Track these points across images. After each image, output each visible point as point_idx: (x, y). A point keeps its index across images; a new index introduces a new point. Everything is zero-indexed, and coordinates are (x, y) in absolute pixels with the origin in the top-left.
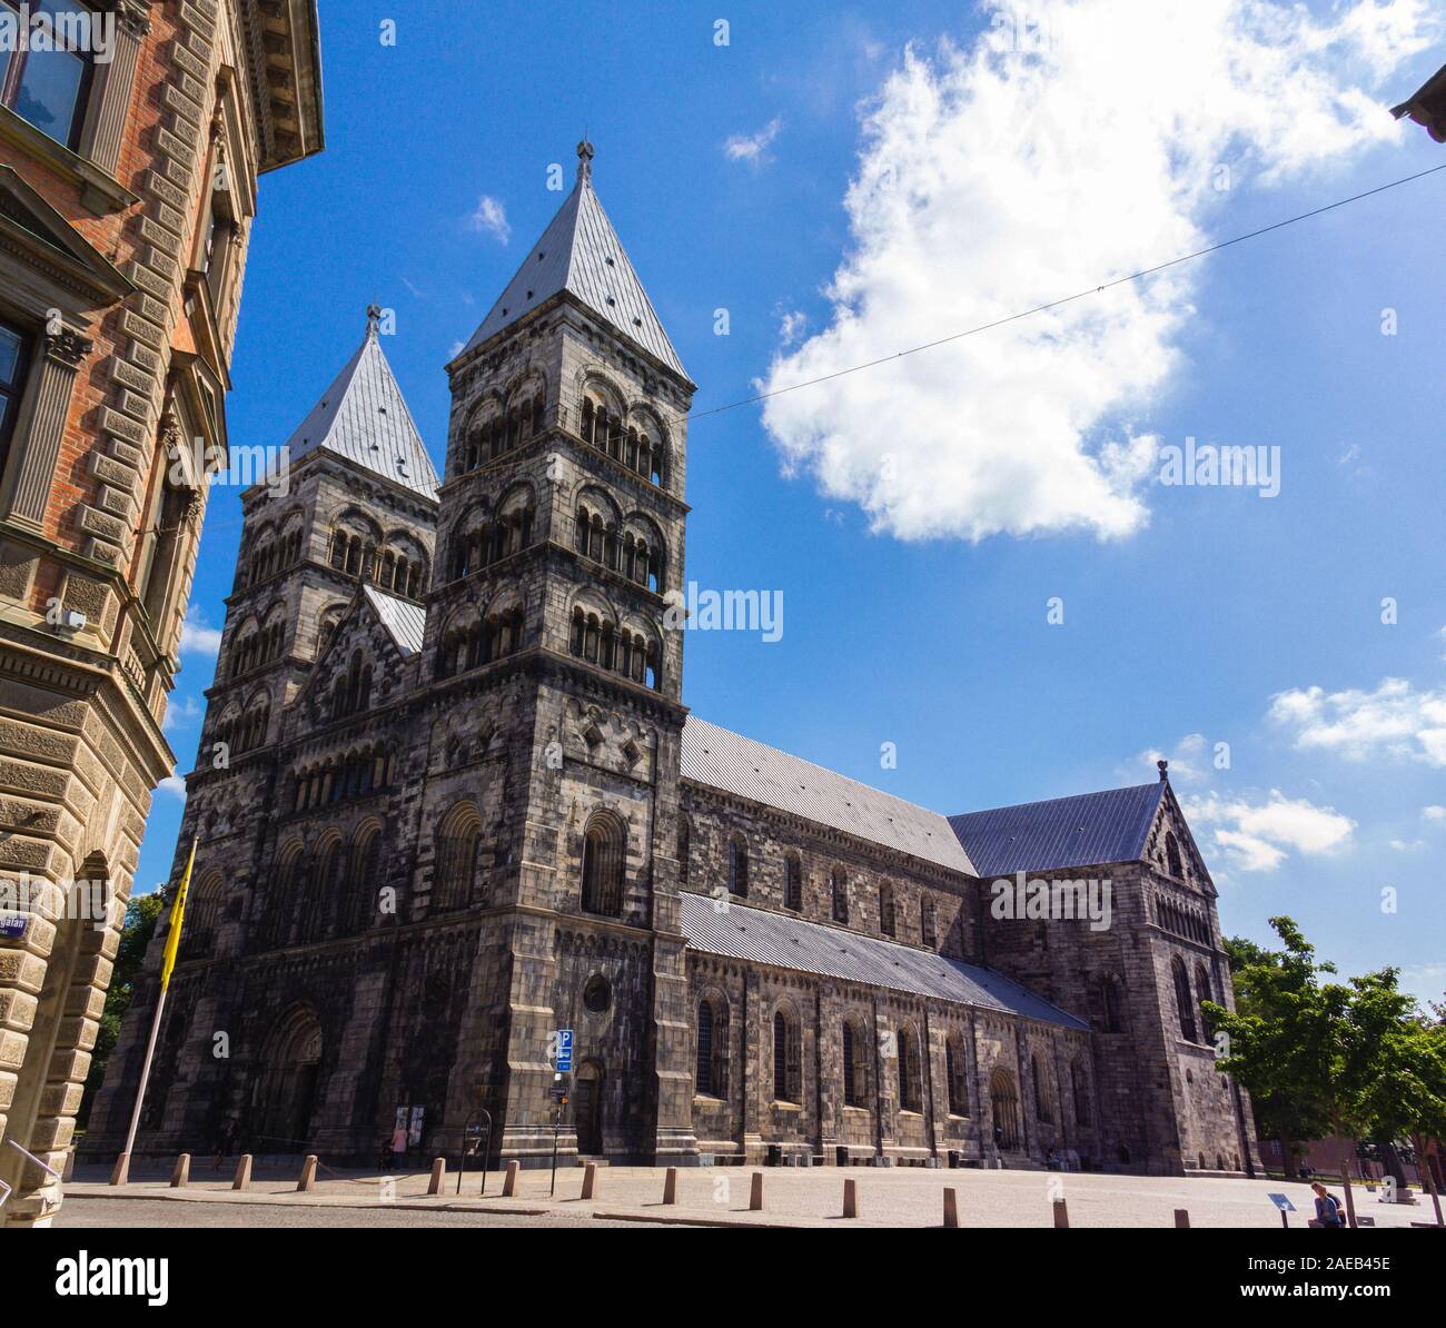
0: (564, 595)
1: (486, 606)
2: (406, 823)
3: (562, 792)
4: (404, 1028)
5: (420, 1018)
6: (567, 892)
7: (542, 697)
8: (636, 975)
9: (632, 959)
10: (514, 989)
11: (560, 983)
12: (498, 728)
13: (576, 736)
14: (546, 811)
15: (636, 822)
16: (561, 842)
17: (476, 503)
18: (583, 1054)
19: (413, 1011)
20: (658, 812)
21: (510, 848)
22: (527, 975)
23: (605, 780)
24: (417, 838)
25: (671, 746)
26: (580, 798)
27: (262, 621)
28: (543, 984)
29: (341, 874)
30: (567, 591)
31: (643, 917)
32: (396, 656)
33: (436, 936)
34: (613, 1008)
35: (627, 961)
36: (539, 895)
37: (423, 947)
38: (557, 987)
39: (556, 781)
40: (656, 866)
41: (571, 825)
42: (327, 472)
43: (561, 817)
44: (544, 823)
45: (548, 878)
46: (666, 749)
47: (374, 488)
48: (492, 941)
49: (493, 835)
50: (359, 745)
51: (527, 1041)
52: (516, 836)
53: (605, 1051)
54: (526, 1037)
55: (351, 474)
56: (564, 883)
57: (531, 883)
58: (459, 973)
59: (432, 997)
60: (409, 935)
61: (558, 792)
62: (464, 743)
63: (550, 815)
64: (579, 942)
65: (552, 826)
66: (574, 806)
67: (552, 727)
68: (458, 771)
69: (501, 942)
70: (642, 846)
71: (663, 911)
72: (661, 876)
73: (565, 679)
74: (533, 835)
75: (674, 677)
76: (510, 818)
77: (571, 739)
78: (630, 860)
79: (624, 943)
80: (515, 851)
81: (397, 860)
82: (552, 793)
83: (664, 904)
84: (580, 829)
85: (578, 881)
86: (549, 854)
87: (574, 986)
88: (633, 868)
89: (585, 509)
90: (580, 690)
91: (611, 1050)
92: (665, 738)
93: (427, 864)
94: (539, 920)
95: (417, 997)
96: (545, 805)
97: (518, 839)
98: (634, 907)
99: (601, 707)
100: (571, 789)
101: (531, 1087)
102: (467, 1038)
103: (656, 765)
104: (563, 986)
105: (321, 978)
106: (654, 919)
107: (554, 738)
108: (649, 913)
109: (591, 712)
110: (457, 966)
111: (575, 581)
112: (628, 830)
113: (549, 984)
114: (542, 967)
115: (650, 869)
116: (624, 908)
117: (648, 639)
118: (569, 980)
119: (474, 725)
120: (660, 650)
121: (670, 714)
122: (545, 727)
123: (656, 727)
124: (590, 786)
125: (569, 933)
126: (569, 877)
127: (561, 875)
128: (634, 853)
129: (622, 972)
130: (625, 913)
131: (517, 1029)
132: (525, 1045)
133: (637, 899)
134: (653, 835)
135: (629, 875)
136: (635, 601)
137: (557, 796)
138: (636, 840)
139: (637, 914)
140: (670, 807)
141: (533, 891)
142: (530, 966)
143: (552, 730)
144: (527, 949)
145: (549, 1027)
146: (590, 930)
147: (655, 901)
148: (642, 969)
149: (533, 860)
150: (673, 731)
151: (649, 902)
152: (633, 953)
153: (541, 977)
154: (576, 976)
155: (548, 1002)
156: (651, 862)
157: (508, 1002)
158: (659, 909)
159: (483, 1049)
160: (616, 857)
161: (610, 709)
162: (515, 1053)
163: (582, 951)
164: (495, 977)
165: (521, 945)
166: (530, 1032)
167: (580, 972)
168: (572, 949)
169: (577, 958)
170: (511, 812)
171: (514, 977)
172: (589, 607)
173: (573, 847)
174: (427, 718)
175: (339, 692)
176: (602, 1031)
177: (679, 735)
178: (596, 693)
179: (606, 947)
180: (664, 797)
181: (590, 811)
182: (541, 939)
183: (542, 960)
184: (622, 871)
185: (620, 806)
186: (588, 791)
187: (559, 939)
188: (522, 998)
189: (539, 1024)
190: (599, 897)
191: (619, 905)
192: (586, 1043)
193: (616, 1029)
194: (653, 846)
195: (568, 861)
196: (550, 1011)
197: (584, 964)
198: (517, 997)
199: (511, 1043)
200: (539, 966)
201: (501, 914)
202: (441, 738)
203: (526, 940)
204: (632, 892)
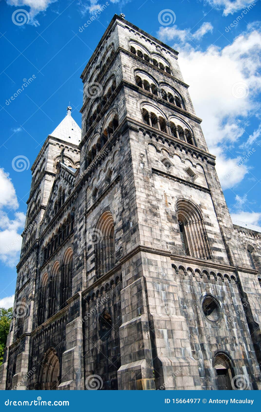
0: (136, 102)
1: (101, 129)
2: (80, 240)
3: (155, 186)
4: (92, 351)
5: (99, 341)
6: (173, 244)
7: (132, 139)
8: (232, 295)
9: (226, 285)
10: (151, 302)
11: (184, 301)
12: (114, 169)
13: (157, 161)
14: (148, 195)
15: (205, 208)
16: (161, 212)
18: (214, 349)
19: (95, 338)
20: (215, 203)
22: (158, 292)
23: (180, 184)
24: (86, 244)
25: (211, 172)
26: (168, 193)
28: (172, 298)
31: (226, 260)
32: (72, 177)
33: (100, 289)
34: (225, 316)
35: (224, 287)
36: (155, 242)
37: (95, 298)
38: (182, 303)
39: (151, 180)
40: (224, 230)
41: (167, 204)
43: (158, 200)
44: (149, 202)
45: (158, 232)
46: (209, 174)
47: (69, 148)
48: (130, 275)
50: (62, 222)
51: (170, 340)
52: (132, 210)
53: (228, 346)
54: (169, 337)
55: (60, 144)
56: (171, 238)
57: (147, 234)
58: (115, 306)
59: (104, 327)
60: (87, 295)
61: (153, 186)
62: (100, 188)
63: (151, 198)
64: (190, 273)
65: (154, 203)
66: (166, 195)
67: (141, 154)
68: (99, 201)
69: (135, 274)
70: (213, 219)
71: (236, 256)
72: (229, 236)
73: (144, 134)
74: (143, 207)
75: (202, 144)
76: (127, 204)
77: (154, 162)
78: (207, 227)
79: (219, 275)
80: (133, 218)
81: (78, 259)
82: (149, 187)
83: (235, 251)
84: (173, 208)
85: (179, 236)
86: (156, 219)
87: (194, 302)
88: (211, 232)
90: (154, 140)
91: (232, 345)
92: (207, 169)
93: (91, 255)
94: (158, 256)
95: (96, 329)
96: (147, 192)
97: (134, 211)
98: (218, 254)
99: (169, 150)
100: (161, 186)
101: (182, 375)
102: (126, 345)
103: (207, 181)
104: (187, 302)
105: (56, 334)
106: (233, 260)
107: (145, 160)
108: (229, 257)
109: (163, 152)
110: (113, 302)
111: (140, 98)
112: (201, 211)
113: (176, 299)
114: (168, 287)
115: (222, 233)
116: (213, 254)
117: (184, 127)
118: (190, 297)
119: (103, 176)
120: (192, 132)
121: (206, 159)
122: (138, 153)
123: (201, 163)
124: (172, 186)
125: (181, 268)
126: (172, 234)
127: (167, 232)
128: (209, 224)
129: (223, 293)
130: (214, 258)
131: (159, 332)
132: (169, 343)
133: (219, 250)
134: (217, 215)
135: (210, 236)
136: (173, 111)
137: (153, 188)
138: (208, 217)
139: (222, 258)
140: (221, 202)
141: (150, 240)
142: (160, 286)
143: (142, 156)
144: (155, 275)
145: (184, 329)
146: (195, 265)
147: (230, 250)
148: (235, 291)
149: (146, 221)
150: (210, 166)
151: (228, 251)
152: (226, 280)
153: (169, 293)
154: (194, 295)
155: (179, 311)
156: (221, 229)
157: (149, 312)
158: (234, 254)
159: (137, 350)
160: (200, 227)
161: (173, 152)
162: (162, 349)
163: (194, 279)
164: (136, 297)
165: (150, 272)
166: (171, 333)
167: (196, 293)
168: (187, 278)
169: (191, 283)
170: (127, 201)
171: (149, 294)
172: (150, 109)
173: (171, 218)
174: (84, 189)
175: (56, 208)
176: (222, 333)
177: (214, 169)
178: (164, 143)
179: (209, 277)
180: (217, 197)
181: (175, 199)
182: (164, 269)
183: (167, 282)
184: (205, 234)
185: (192, 198)
186: (171, 188)
187: (177, 271)
188: (159, 309)
189: (176, 327)
190: (194, 252)
191: (209, 253)
192: (214, 342)
193: (231, 331)
194: (219, 221)
195: (169, 224)
196: (183, 318)
197: (197, 289)
198: (155, 308)
199: (158, 342)
200: (165, 286)
201: (132, 256)
202: (90, 193)
203: (152, 269)
204: (215, 245)
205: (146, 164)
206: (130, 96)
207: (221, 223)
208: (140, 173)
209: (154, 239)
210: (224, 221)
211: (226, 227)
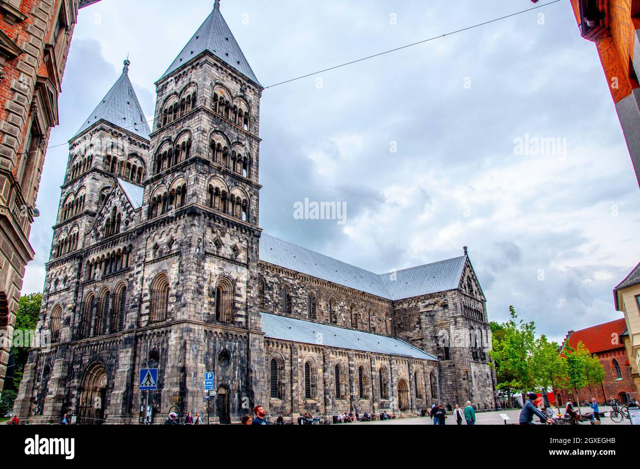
0: (204, 179)
1: (170, 185)
2: (137, 283)
3: (205, 268)
6: (209, 314)
7: (195, 225)
8: (242, 349)
9: (240, 342)
10: (187, 356)
11: (208, 353)
12: (176, 240)
13: (210, 243)
14: (198, 277)
15: (240, 282)
16: (205, 291)
17: (166, 140)
18: (220, 383)
19: (144, 365)
20: (249, 277)
21: (182, 294)
22: (193, 350)
23: (224, 262)
24: (142, 290)
25: (254, 246)
26: (213, 271)
27: (76, 195)
28: (200, 353)
29: (110, 306)
30: (206, 177)
31: (244, 324)
32: (131, 209)
33: (152, 333)
34: (232, 363)
35: (237, 344)
36: (197, 315)
37: (147, 338)
38: (206, 355)
39: (202, 263)
40: (249, 301)
41: (210, 283)
42: (104, 130)
43: (205, 280)
44: (198, 283)
45: (200, 307)
46: (252, 248)
47: (123, 136)
48: (177, 335)
49: (175, 288)
50: (116, 249)
51: (195, 378)
52: (185, 288)
53: (229, 382)
54: (194, 376)
55: (114, 130)
56: (208, 309)
57: (192, 309)
58: (163, 349)
59: (152, 360)
60: (141, 333)
61: (203, 268)
62: (161, 247)
63: (200, 279)
64: (215, 335)
65: (201, 283)
66: (211, 274)
67: (200, 239)
68: (158, 260)
69: (181, 336)
70: (243, 292)
71: (253, 321)
72: (252, 305)
73: (205, 217)
74: (193, 288)
75: (255, 215)
76: (182, 280)
77: (208, 245)
78: (237, 298)
79: (236, 335)
80: (185, 295)
81: (134, 300)
82: (200, 269)
83: (253, 318)
84: (214, 285)
85: (214, 308)
86: (200, 296)
87: (214, 354)
88: (238, 302)
89: (214, 141)
90: (212, 222)
91: (232, 381)
92: (252, 243)
93: (146, 301)
94: (197, 326)
95: (146, 359)
96: (198, 274)
97: (186, 290)
98: (240, 319)
99: (222, 230)
100: (209, 267)
101: (197, 397)
102: (168, 377)
103: (248, 255)
104: (209, 354)
105: (105, 351)
106: (249, 324)
107: (201, 244)
108: (247, 322)
109: (217, 232)
110: (162, 346)
111: (209, 173)
112: (236, 285)
113: (203, 354)
114: (199, 347)
115: (247, 302)
116: (236, 320)
117: (243, 198)
118: (212, 352)
119: (165, 239)
120: (248, 203)
121: (253, 232)
122: (196, 239)
123: (247, 238)
124: (218, 265)
125: (211, 331)
126: (210, 306)
127: (206, 306)
128: (239, 296)
129: (235, 348)
130: (236, 322)
131: (189, 373)
132: (194, 380)
133: (241, 316)
134: (248, 287)
135: (237, 305)
136: (237, 181)
137: (203, 270)
138: (240, 290)
139: (241, 322)
140: (255, 274)
141: (194, 313)
142: (194, 346)
143: (200, 240)
144: (192, 339)
145: (204, 372)
146: (220, 330)
147: (249, 316)
148: (244, 346)
149: (193, 299)
150: (255, 240)
151: (247, 317)
152: (240, 339)
153: (199, 350)
154: (215, 350)
155: (203, 361)
156: (247, 299)
157: (185, 362)
158: (251, 320)
159: (175, 381)
160: (231, 297)
161: (226, 230)
162: (189, 383)
163: (217, 339)
164: (179, 351)
165: (190, 337)
166: (196, 374)
167: (216, 348)
168: (213, 338)
169: (215, 342)
170: (182, 278)
171: (187, 351)
172: (215, 183)
173: (211, 293)
174: (144, 236)
175: (107, 225)
176: (227, 374)
177: (258, 241)
178: (219, 223)
179: (228, 337)
180: (252, 270)
181: (218, 277)
182: (199, 334)
183: (199, 342)
184: (234, 304)
185: (231, 274)
186: (216, 267)
187: (206, 334)
188: (191, 360)
189: (200, 371)
190: (223, 316)
191: (233, 319)
192: (221, 378)
193: (234, 373)
194: (248, 292)
195: (209, 299)
196: (204, 365)
197: (218, 345)
198: (189, 359)
199: (188, 379)
200: (198, 346)
201: (180, 323)
202: (151, 245)
203: (191, 335)
204: (239, 313)
205: (201, 248)
206: (201, 173)
207: (249, 294)
208: (196, 257)
209: (196, 313)
210: (252, 292)
211: (251, 298)
